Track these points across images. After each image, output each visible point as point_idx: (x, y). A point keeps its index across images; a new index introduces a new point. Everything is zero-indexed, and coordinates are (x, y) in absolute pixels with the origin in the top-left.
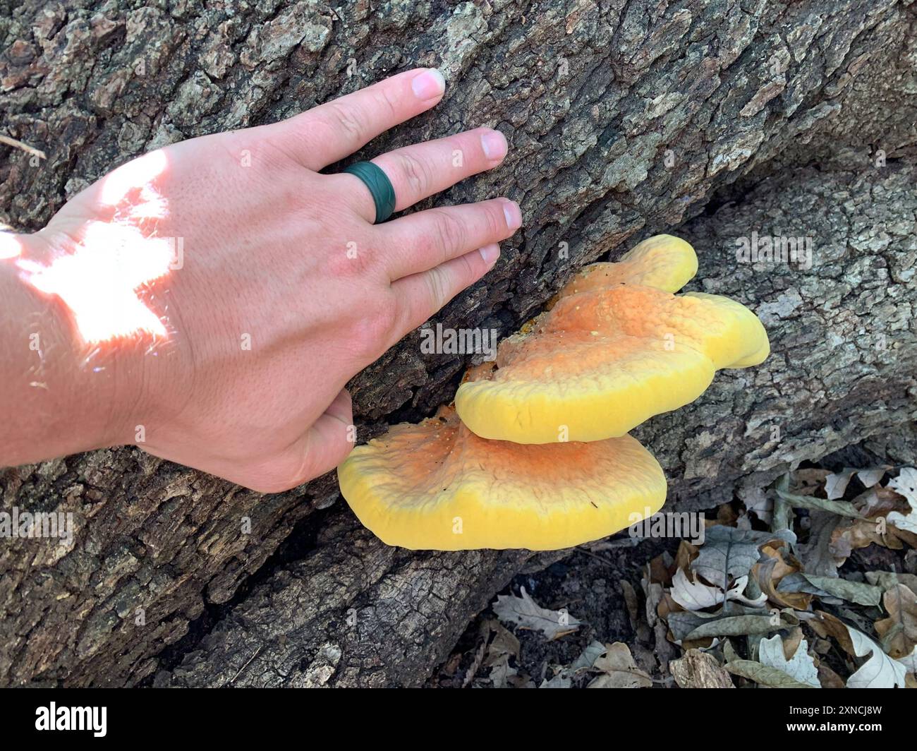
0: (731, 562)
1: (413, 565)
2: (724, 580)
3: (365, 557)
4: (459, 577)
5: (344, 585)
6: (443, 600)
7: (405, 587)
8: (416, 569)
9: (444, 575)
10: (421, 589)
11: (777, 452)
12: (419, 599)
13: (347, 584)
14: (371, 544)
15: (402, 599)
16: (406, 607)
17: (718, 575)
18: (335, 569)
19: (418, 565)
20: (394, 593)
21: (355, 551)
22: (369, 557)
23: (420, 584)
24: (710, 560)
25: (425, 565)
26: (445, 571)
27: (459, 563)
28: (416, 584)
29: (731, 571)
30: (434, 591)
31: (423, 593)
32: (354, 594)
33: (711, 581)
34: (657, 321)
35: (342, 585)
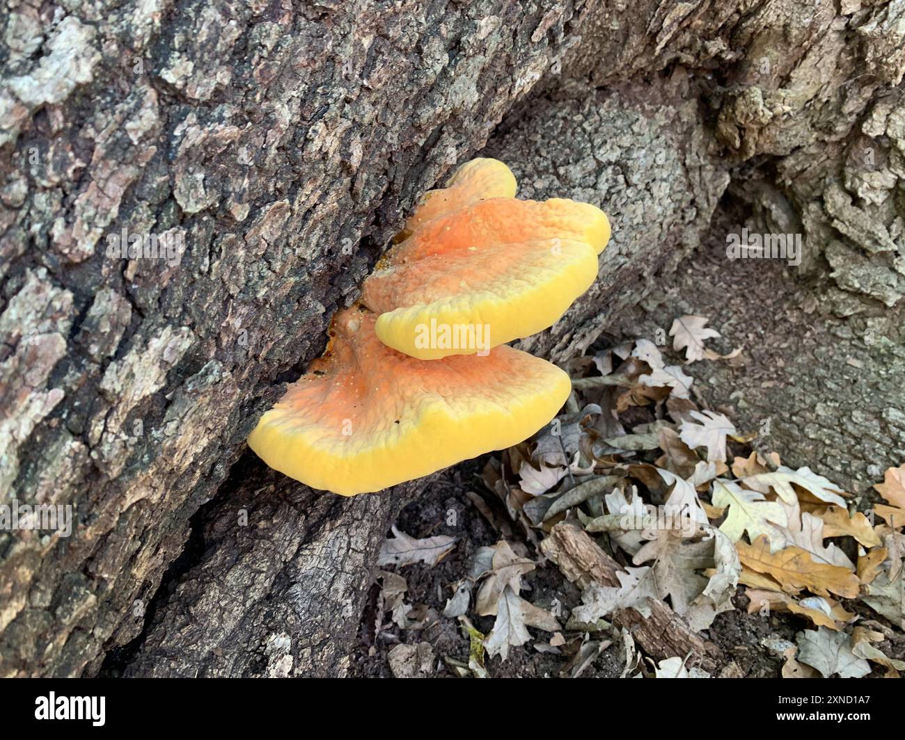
0: (565, 442)
1: (328, 526)
2: (564, 458)
3: (272, 537)
4: (368, 525)
5: (263, 572)
6: (361, 552)
7: (323, 552)
8: (331, 530)
9: (357, 527)
10: (340, 548)
11: (573, 343)
12: (340, 559)
13: (265, 569)
14: (275, 521)
15: (325, 565)
16: (330, 571)
17: (558, 456)
18: (247, 559)
19: (332, 525)
20: (315, 562)
21: (260, 533)
22: (277, 535)
23: (337, 544)
24: (548, 446)
25: (339, 522)
26: (357, 523)
27: (366, 511)
28: (334, 544)
29: (568, 449)
30: (353, 546)
31: (343, 552)
32: (273, 578)
33: (553, 463)
35: (260, 572)
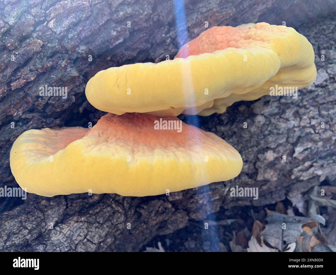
0: (285, 233)
1: (75, 218)
2: (280, 244)
3: (46, 211)
4: (107, 229)
5: (27, 229)
6: (95, 244)
7: (68, 233)
8: (77, 222)
9: (96, 228)
10: (79, 235)
11: (312, 169)
12: (76, 242)
13: (29, 228)
14: (51, 203)
15: (65, 241)
16: (67, 247)
17: (277, 241)
18: (23, 218)
19: (78, 218)
20: (60, 237)
21: (41, 207)
22: (49, 212)
23: (78, 232)
24: (272, 231)
25: (83, 219)
26: (97, 224)
27: (108, 220)
28: (76, 231)
29: (285, 239)
30: (88, 237)
31: (80, 238)
32: (35, 236)
33: (273, 244)
34: (238, 38)
35: (26, 228)
